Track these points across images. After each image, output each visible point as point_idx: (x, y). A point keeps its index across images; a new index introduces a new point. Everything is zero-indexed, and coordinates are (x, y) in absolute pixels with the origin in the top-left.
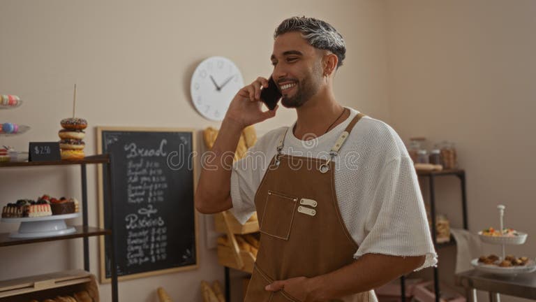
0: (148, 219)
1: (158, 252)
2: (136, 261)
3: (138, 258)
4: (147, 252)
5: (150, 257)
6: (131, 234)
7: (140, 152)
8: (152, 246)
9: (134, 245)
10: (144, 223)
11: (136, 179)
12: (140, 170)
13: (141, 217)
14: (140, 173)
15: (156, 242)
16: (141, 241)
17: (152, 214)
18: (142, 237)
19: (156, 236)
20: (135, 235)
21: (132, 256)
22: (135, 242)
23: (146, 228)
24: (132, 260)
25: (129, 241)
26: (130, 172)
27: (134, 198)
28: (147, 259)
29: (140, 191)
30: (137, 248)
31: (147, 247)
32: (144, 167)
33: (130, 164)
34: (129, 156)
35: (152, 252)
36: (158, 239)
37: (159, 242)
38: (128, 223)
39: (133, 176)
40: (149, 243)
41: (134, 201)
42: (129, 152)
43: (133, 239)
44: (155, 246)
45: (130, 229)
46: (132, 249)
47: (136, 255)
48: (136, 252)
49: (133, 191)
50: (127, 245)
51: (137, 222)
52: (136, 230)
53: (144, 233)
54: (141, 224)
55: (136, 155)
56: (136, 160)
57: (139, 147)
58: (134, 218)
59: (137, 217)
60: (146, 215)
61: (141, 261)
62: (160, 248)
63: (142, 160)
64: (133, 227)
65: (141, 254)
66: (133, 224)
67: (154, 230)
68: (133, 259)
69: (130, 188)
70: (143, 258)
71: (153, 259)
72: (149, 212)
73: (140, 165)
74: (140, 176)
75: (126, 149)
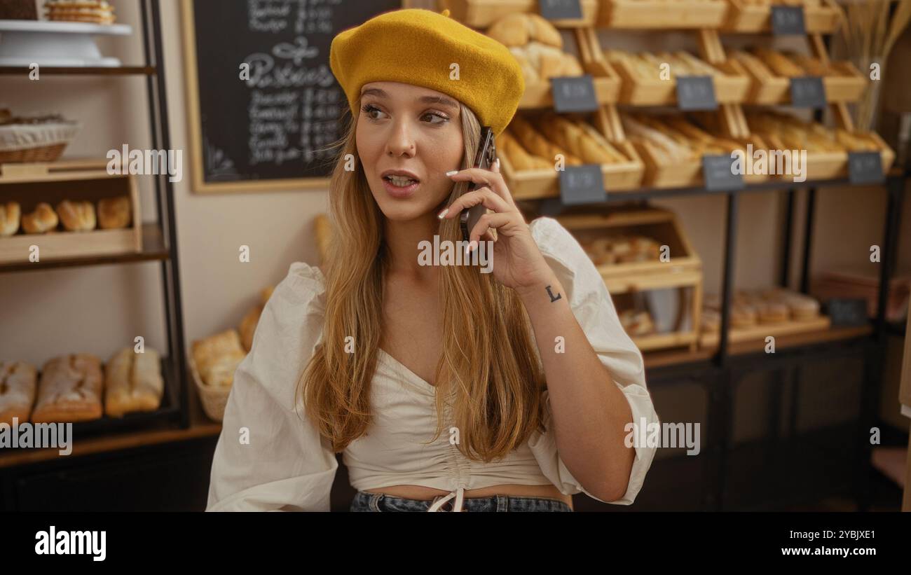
0: (296, 69)
1: (318, 140)
2: (269, 155)
3: (275, 149)
4: (293, 140)
5: (301, 148)
6: (258, 98)
8: (306, 127)
9: (266, 121)
10: (288, 77)
13: (281, 63)
15: (314, 120)
16: (280, 114)
17: (305, 60)
18: (282, 107)
19: (315, 106)
20: (267, 100)
21: (262, 144)
22: (267, 114)
23: (292, 88)
24: (260, 152)
25: (254, 112)
27: (264, 20)
28: (293, 153)
29: (277, 4)
30: (271, 127)
31: (293, 127)
35: (305, 141)
36: (320, 112)
37: (324, 121)
38: (252, 73)
40: (299, 119)
41: (264, 27)
43: (263, 107)
44: (312, 127)
45: (256, 87)
46: (262, 129)
47: (268, 142)
48: (270, 135)
49: (262, 5)
50: (248, 121)
51: (271, 73)
52: (269, 90)
53: (289, 98)
54: (282, 77)
58: (264, 63)
59: (270, 63)
60: (291, 60)
61: (281, 156)
62: (323, 133)
64: (263, 83)
65: (281, 141)
66: (263, 76)
67: (309, 95)
68: (263, 150)
70: (286, 150)
71: (308, 154)
72: (299, 54)
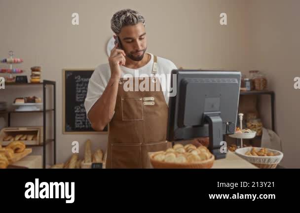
2: (79, 126)
3: (80, 125)
4: (84, 123)
5: (85, 125)
6: (77, 115)
7: (82, 79)
9: (78, 119)
10: (83, 110)
11: (80, 91)
12: (82, 87)
14: (82, 88)
16: (81, 118)
18: (82, 116)
20: (79, 115)
21: (77, 124)
22: (79, 118)
24: (77, 126)
25: (76, 118)
26: (77, 88)
27: (79, 99)
28: (84, 126)
29: (82, 96)
31: (84, 121)
32: (84, 86)
33: (78, 85)
34: (77, 81)
35: (86, 124)
38: (76, 110)
39: (79, 90)
41: (78, 101)
42: (77, 79)
43: (78, 117)
45: (77, 113)
46: (77, 121)
47: (79, 124)
48: (79, 122)
49: (79, 96)
51: (80, 110)
52: (79, 113)
55: (80, 81)
56: (80, 83)
57: (82, 77)
58: (78, 108)
59: (80, 108)
61: (81, 127)
63: (83, 83)
65: (81, 123)
66: (78, 111)
69: (77, 95)
70: (82, 125)
71: (87, 127)
73: (82, 85)
74: (82, 90)
75: (76, 78)
